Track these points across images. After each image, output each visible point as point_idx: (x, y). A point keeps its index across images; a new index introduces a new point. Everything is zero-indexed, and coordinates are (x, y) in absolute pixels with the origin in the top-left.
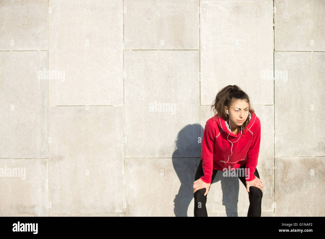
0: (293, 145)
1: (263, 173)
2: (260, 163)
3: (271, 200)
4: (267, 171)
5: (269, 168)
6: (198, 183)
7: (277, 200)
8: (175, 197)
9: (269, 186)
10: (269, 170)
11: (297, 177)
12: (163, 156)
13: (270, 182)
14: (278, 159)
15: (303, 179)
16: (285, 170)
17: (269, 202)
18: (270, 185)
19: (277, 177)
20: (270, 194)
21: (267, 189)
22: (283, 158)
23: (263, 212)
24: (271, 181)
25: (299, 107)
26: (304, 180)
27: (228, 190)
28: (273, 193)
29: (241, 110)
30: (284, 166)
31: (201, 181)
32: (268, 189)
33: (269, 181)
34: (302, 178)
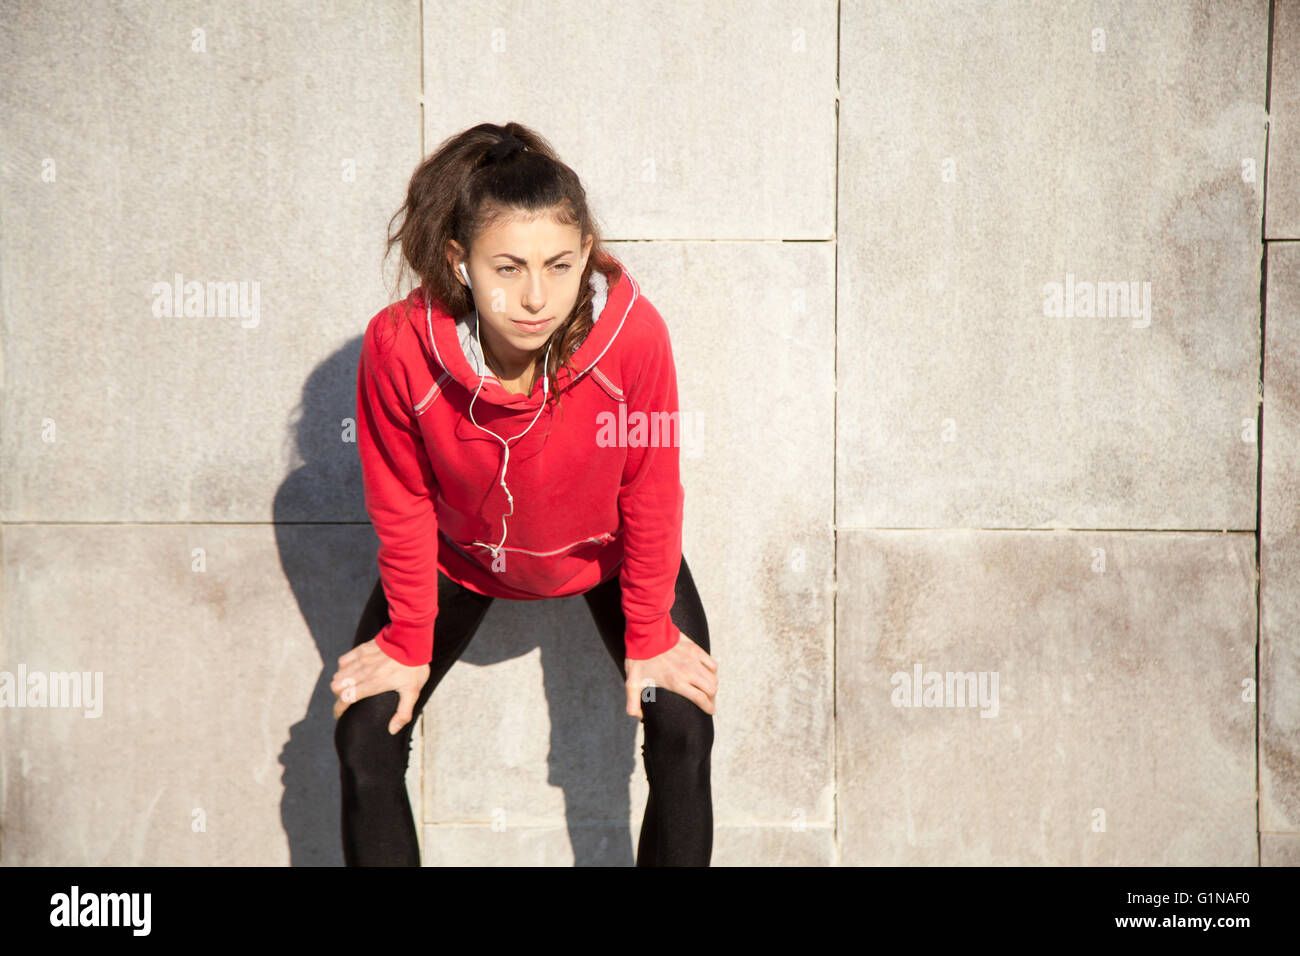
0: (940, 465)
1: (773, 614)
2: (755, 559)
3: (816, 766)
4: (795, 606)
5: (806, 590)
6: (357, 666)
7: (852, 763)
8: (285, 737)
9: (803, 685)
10: (804, 596)
11: (963, 642)
12: (217, 515)
13: (808, 664)
14: (851, 541)
15: (999, 656)
16: (893, 602)
17: (808, 774)
18: (809, 681)
19: (853, 638)
20: (808, 729)
21: (796, 705)
22: (880, 533)
23: (773, 829)
24: (816, 660)
25: (977, 249)
26: (1005, 656)
27: (575, 702)
28: (827, 728)
29: (529, 265)
30: (887, 576)
31: (378, 653)
32: (796, 701)
33: (801, 660)
34: (992, 645)
